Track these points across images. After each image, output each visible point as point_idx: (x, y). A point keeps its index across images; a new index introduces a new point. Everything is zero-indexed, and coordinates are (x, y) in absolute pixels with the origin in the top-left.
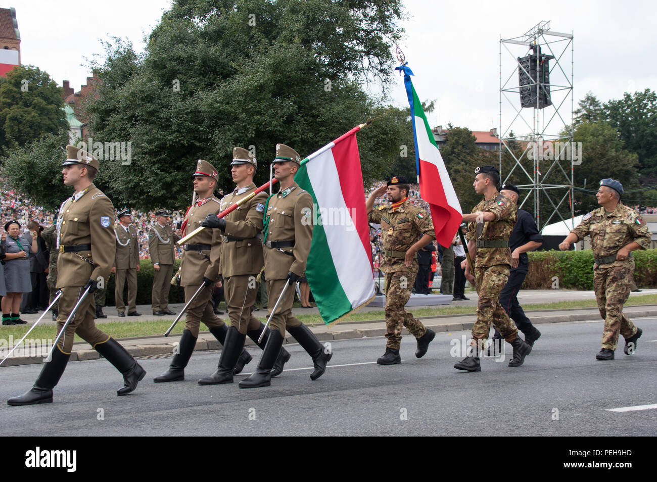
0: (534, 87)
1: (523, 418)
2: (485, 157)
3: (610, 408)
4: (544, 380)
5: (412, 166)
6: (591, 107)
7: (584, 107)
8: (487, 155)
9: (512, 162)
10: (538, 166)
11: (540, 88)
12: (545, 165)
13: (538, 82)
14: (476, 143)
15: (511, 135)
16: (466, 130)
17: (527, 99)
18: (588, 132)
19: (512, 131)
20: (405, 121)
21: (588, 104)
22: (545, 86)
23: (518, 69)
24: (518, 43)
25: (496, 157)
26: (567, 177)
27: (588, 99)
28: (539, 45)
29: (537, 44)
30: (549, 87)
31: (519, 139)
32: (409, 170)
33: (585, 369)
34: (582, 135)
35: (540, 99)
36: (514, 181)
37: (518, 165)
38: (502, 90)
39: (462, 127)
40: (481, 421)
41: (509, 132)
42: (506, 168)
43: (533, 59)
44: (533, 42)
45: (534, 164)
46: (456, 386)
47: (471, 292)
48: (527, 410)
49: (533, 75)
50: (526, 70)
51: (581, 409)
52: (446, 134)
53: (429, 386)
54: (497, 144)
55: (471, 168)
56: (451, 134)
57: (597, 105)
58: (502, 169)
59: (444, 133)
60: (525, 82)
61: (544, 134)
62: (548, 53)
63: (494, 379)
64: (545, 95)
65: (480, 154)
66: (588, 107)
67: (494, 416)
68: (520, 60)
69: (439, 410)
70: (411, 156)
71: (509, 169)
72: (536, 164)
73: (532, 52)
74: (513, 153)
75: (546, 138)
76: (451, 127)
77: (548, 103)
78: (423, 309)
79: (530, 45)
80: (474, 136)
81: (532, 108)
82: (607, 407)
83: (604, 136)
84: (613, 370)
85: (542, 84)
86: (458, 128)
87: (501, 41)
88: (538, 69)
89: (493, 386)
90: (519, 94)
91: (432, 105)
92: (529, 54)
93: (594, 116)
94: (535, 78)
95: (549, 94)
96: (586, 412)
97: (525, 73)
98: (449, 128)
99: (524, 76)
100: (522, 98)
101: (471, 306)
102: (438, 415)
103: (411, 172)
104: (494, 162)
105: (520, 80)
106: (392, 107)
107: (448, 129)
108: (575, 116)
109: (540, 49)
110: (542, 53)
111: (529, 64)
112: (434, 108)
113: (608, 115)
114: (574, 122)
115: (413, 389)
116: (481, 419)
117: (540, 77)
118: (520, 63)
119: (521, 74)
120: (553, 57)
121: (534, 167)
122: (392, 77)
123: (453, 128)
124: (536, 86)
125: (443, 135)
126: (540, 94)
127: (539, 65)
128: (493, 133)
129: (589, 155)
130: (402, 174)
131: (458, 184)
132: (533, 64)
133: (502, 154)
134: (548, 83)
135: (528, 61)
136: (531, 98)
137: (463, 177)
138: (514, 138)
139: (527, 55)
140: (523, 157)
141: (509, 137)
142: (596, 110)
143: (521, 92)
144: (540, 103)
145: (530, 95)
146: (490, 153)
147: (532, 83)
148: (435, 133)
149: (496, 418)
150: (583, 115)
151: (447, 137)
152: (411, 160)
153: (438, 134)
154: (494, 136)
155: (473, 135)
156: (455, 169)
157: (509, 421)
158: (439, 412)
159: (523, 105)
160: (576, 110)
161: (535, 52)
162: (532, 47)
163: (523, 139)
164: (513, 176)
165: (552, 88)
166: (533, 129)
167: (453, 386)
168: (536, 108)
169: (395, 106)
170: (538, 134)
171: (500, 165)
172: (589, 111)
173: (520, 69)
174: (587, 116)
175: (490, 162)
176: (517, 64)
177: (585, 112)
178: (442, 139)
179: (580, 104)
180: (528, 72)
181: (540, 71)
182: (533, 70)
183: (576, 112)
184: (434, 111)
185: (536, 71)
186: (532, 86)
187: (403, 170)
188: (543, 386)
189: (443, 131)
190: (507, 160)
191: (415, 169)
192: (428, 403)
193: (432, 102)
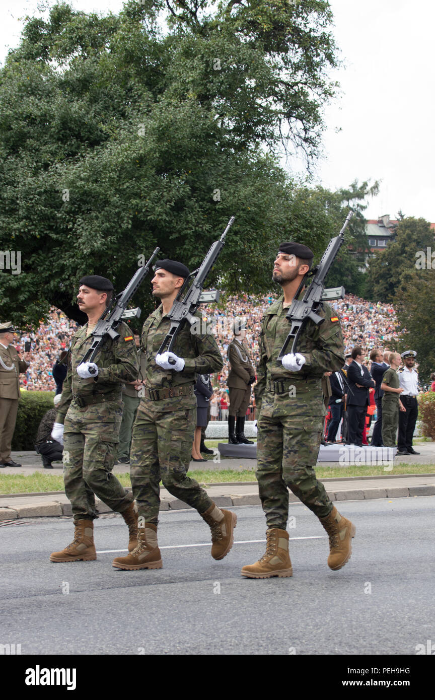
5: (347, 269)
16: (422, 221)
20: (338, 207)
39: (417, 218)
52: (396, 226)
56: (402, 226)
59: (392, 225)
69: (369, 609)
76: (402, 216)
86: (412, 218)
91: (376, 187)
102: (367, 616)
103: (345, 278)
107: (399, 220)
112: (378, 191)
122: (320, 148)
123: (405, 218)
125: (391, 227)
148: (380, 225)
151: (396, 231)
152: (346, 261)
153: (384, 227)
155: (431, 228)
156: (406, 275)
158: (369, 611)
169: (325, 187)
178: (389, 233)
187: (335, 275)
189: (391, 222)
191: (351, 273)
192: (355, 598)
193: (376, 182)
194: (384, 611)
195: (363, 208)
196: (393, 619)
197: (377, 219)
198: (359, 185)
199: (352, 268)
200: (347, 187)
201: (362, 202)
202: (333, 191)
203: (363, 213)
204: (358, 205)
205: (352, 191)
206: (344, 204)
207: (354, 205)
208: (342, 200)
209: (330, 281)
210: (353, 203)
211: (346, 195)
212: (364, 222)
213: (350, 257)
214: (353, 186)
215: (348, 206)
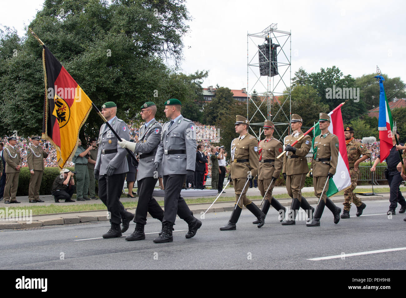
0: (268, 63)
1: (258, 265)
2: (239, 105)
3: (310, 258)
4: (271, 242)
5: (195, 110)
6: (302, 76)
7: (298, 76)
8: (240, 104)
9: (255, 108)
10: (270, 112)
11: (272, 64)
12: (275, 111)
13: (270, 61)
14: (234, 97)
15: (254, 92)
16: (227, 89)
17: (263, 71)
18: (300, 91)
19: (255, 90)
20: (190, 83)
21: (300, 74)
22: (274, 63)
23: (258, 52)
24: (258, 36)
25: (245, 105)
26: (287, 118)
27: (300, 71)
28: (271, 38)
29: (269, 37)
30: (277, 63)
31: (259, 95)
32: (192, 113)
33: (296, 235)
34: (296, 93)
35: (271, 71)
36: (256, 120)
37: (258, 111)
38: (249, 65)
39: (225, 87)
40: (232, 267)
41: (253, 90)
42: (251, 112)
43: (267, 47)
44: (267, 36)
45: (268, 110)
46: (218, 246)
47: (229, 188)
48: (261, 260)
49: (267, 56)
50: (263, 53)
51: (292, 259)
52: (215, 91)
53: (202, 246)
54: (246, 98)
55: (230, 112)
56: (218, 91)
57: (305, 75)
58: (248, 113)
59: (214, 91)
60: (262, 60)
61: (274, 92)
62: (276, 43)
63: (241, 241)
64: (275, 68)
65: (236, 104)
66: (300, 76)
67: (241, 264)
68: (259, 47)
69: (207, 261)
70: (194, 104)
71: (253, 113)
72: (269, 110)
73: (266, 42)
74: (255, 103)
75: (275, 95)
76: (218, 87)
77: (276, 73)
78: (200, 199)
79: (265, 38)
80: (232, 93)
81: (267, 76)
82: (307, 257)
83: (309, 94)
84: (312, 235)
85: (272, 62)
86: (222, 88)
87: (248, 35)
88: (270, 52)
89: (241, 246)
90: (259, 67)
91: (207, 73)
92: (265, 44)
93: (303, 82)
94: (268, 58)
95: (277, 68)
96: (295, 261)
97: (262, 55)
98: (217, 87)
99: (262, 57)
100: (261, 70)
101: (229, 197)
102: (206, 264)
103: (194, 114)
104: (244, 108)
105: (260, 59)
106: (182, 74)
107: (216, 88)
108: (292, 81)
109: (271, 40)
110: (273, 43)
111: (265, 49)
112: (208, 75)
113: (312, 81)
114: (292, 85)
115: (192, 248)
116: (232, 266)
117: (271, 57)
118: (260, 49)
119: (260, 55)
120: (279, 46)
121: (268, 112)
122: (181, 56)
123: (219, 87)
124: (269, 63)
125: (213, 91)
126: (271, 67)
127: (271, 50)
128: (243, 91)
129: (300, 105)
130: (188, 115)
131: (222, 122)
132: (267, 49)
133: (248, 104)
134: (276, 61)
135: (264, 47)
136: (266, 70)
137: (226, 117)
138: (256, 94)
139: (264, 44)
140: (261, 105)
141: (253, 93)
142: (305, 78)
143: (260, 67)
144: (271, 73)
145: (265, 68)
146: (242, 103)
147: (267, 61)
148: (209, 90)
149: (242, 265)
150: (297, 81)
151: (216, 93)
152: (194, 107)
153: (210, 91)
154: (244, 93)
155: (231, 92)
156: (220, 113)
157: (249, 267)
158: (207, 262)
159: (261, 74)
160: (293, 78)
161: (268, 42)
162: (266, 39)
163: (262, 95)
164: (255, 117)
165: (278, 64)
166: (267, 89)
167: (217, 246)
168: (269, 76)
169: (184, 73)
170: (270, 92)
171: (248, 110)
172: (301, 79)
173: (260, 52)
174: (300, 82)
175: (242, 109)
176: (258, 49)
177: (298, 79)
178: (212, 94)
179: (295, 74)
180: (264, 54)
181: (271, 54)
182: (267, 53)
183: (293, 79)
184: (208, 77)
185: (269, 53)
186: (267, 63)
187: (189, 113)
188: (271, 245)
189: (213, 89)
190: (252, 107)
191: (196, 112)
192: (201, 257)
193: (207, 72)
194: (214, 262)
195: (201, 83)
196: (218, 265)
197: (207, 88)
198: (199, 73)
199: (197, 110)
200: (194, 74)
201: (201, 80)
202: (188, 75)
203: (201, 85)
204: (199, 82)
205: (196, 75)
206: (192, 81)
207: (197, 82)
208: (192, 79)
209: (187, 116)
210: (196, 81)
211: (193, 77)
212: (202, 89)
213: (196, 105)
214: (197, 73)
215: (194, 82)
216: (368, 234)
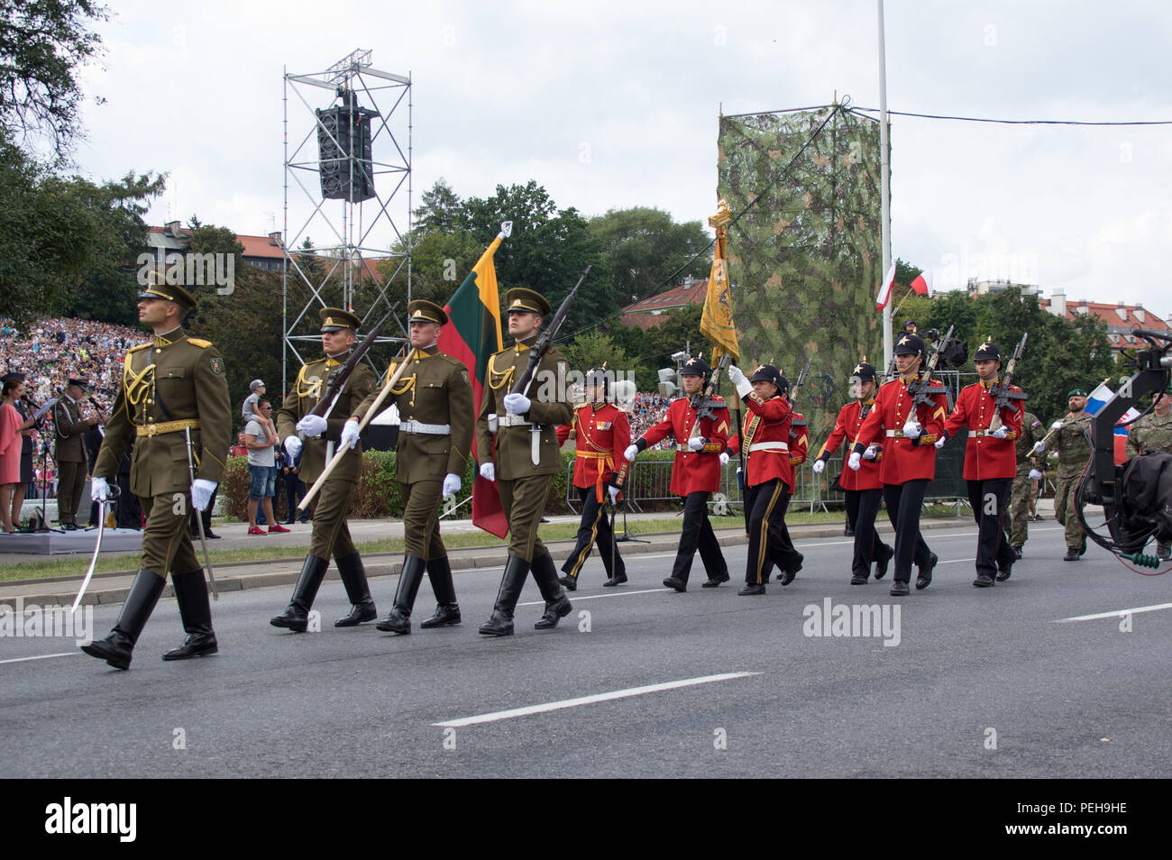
0: (344, 163)
1: (290, 747)
2: (259, 282)
3: (440, 720)
4: (336, 678)
5: (122, 292)
6: (444, 206)
7: (431, 205)
8: (263, 278)
9: (307, 293)
10: (350, 303)
11: (356, 165)
12: (365, 301)
13: (352, 156)
14: (244, 257)
15: (307, 245)
16: (225, 231)
17: (332, 184)
18: (439, 248)
19: (308, 238)
20: (106, 208)
21: (439, 200)
22: (364, 164)
23: (316, 130)
24: (316, 83)
25: (279, 282)
26: (400, 324)
27: (438, 190)
28: (353, 92)
29: (349, 88)
30: (371, 165)
31: (320, 253)
32: (114, 299)
33: (409, 655)
34: (429, 253)
35: (354, 185)
36: (311, 326)
37: (316, 299)
38: (288, 165)
39: (218, 226)
40: (211, 758)
42: (298, 303)
43: (342, 115)
44: (343, 85)
45: (345, 299)
46: (173, 696)
47: (225, 525)
48: (299, 732)
49: (343, 143)
50: (331, 133)
51: (392, 725)
52: (189, 237)
53: (123, 699)
54: (281, 260)
55: (233, 301)
56: (197, 237)
57: (452, 204)
58: (288, 306)
59: (184, 236)
60: (329, 153)
61: (363, 246)
62: (369, 107)
63: (247, 680)
64: (364, 179)
65: (250, 277)
66: (437, 204)
67: (239, 748)
68: (320, 113)
69: (135, 743)
70: (119, 273)
71: (302, 305)
72: (348, 299)
73: (340, 102)
74: (309, 278)
75: (365, 254)
76: (197, 224)
77: (369, 193)
78: (129, 558)
79: (338, 89)
80: (241, 245)
81: (341, 202)
82: (435, 720)
83: (464, 257)
84: (453, 656)
85: (358, 160)
86: (209, 227)
87: (287, 77)
88: (352, 132)
89: (244, 694)
90: (318, 173)
91: (160, 182)
92: (336, 106)
93: (447, 221)
94: (347, 148)
95: (371, 178)
96: (400, 730)
97: (329, 137)
98: (193, 226)
99: (328, 144)
100: (324, 182)
101: (222, 550)
102: (131, 753)
103: (119, 304)
104: (275, 291)
105: (322, 150)
106: (82, 180)
107: (192, 229)
108: (415, 219)
109: (355, 98)
110: (359, 106)
111: (336, 122)
112: (164, 188)
113: (472, 221)
114: (414, 228)
115: (89, 706)
116: (212, 754)
117: (354, 146)
118: (321, 119)
119: (323, 139)
120: (377, 114)
122: (75, 124)
123: (201, 226)
124: (348, 161)
125: (182, 238)
126: (354, 175)
127: (354, 125)
128: (274, 240)
129: (439, 288)
130: (101, 305)
131: (209, 330)
132: (343, 123)
133: (287, 278)
134: (370, 158)
135: (334, 117)
136: (340, 182)
137: (219, 316)
138: (312, 252)
139: (333, 107)
140: (326, 284)
141: (302, 248)
142: (451, 211)
143: (323, 171)
144: (355, 193)
145: (337, 177)
146: (269, 275)
147: (344, 157)
148: (167, 234)
149: (243, 750)
150: (429, 218)
151: (189, 243)
152: (119, 281)
153: (173, 237)
154: (277, 245)
155: (238, 241)
156: (204, 302)
157: (264, 754)
158: (135, 747)
159: (326, 194)
160: (419, 208)
161: (346, 101)
162: (342, 93)
163: (329, 254)
164: (307, 317)
165: (376, 168)
166: (342, 237)
167: (169, 698)
168: (348, 200)
169: (86, 177)
170: (351, 247)
171: (285, 298)
172: (440, 213)
173: (321, 130)
174: (438, 220)
175: (269, 292)
176: (314, 120)
177: (432, 214)
178: (180, 246)
179: (424, 199)
180: (335, 137)
181: (354, 137)
182: (343, 133)
183: (419, 213)
184: (165, 193)
185: (348, 135)
186: (341, 161)
187: (103, 300)
188: (333, 689)
189: (182, 231)
190: (298, 288)
191: (128, 297)
192: (116, 731)
193: (160, 177)
194: (157, 744)
195: (145, 211)
196: (167, 754)
197: (162, 225)
198: (137, 179)
199: (128, 290)
200: (118, 181)
201: (142, 203)
202: (99, 185)
203: (143, 217)
204: (135, 206)
205: (126, 187)
206: (116, 204)
207: (129, 206)
208: (112, 198)
209: (97, 307)
210: (127, 203)
211: (117, 192)
212: (145, 229)
213: (126, 276)
214: (128, 180)
215: (121, 207)
216: (603, 646)
